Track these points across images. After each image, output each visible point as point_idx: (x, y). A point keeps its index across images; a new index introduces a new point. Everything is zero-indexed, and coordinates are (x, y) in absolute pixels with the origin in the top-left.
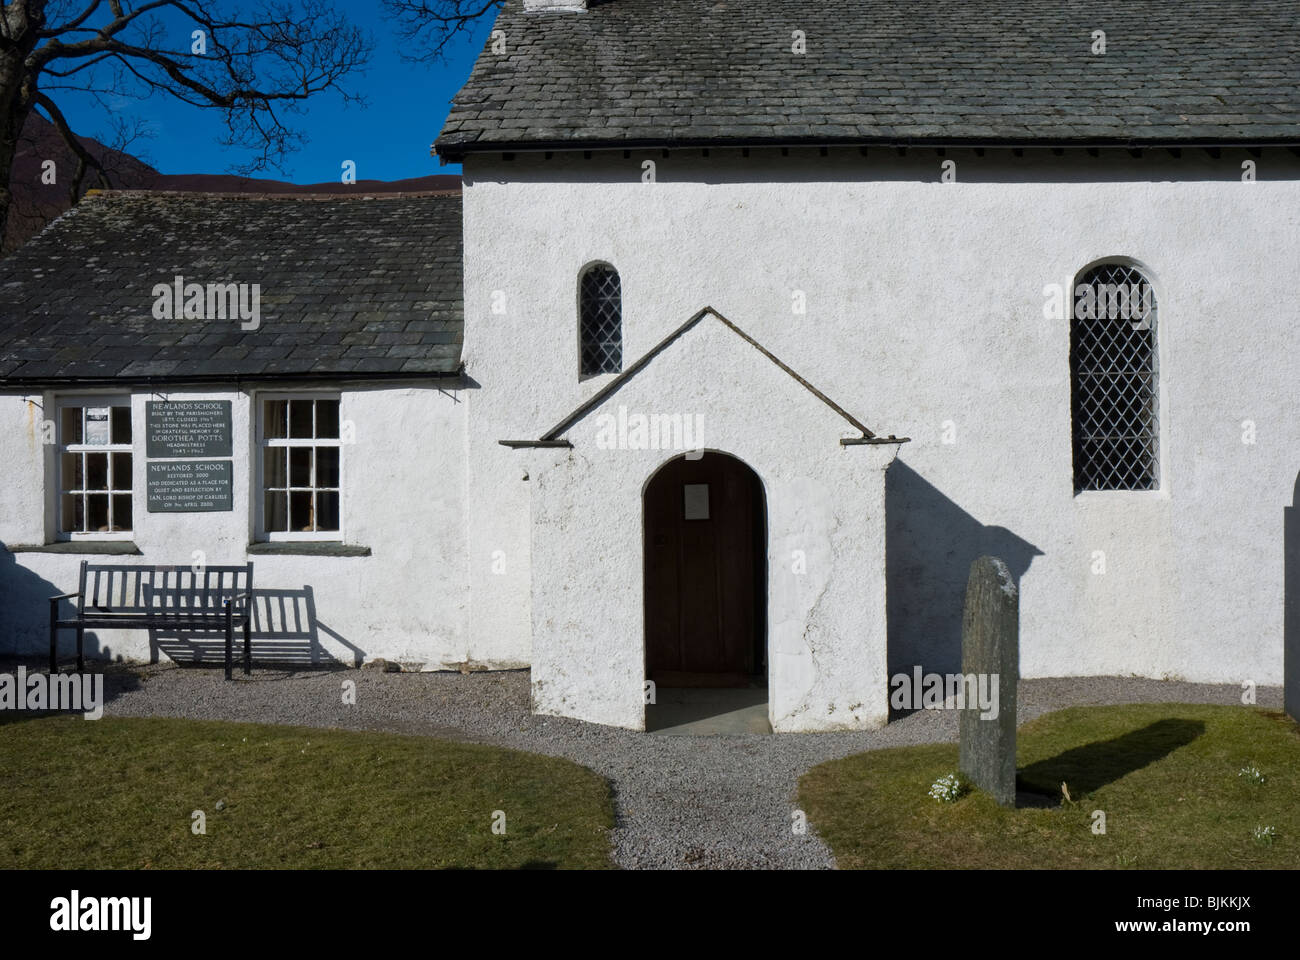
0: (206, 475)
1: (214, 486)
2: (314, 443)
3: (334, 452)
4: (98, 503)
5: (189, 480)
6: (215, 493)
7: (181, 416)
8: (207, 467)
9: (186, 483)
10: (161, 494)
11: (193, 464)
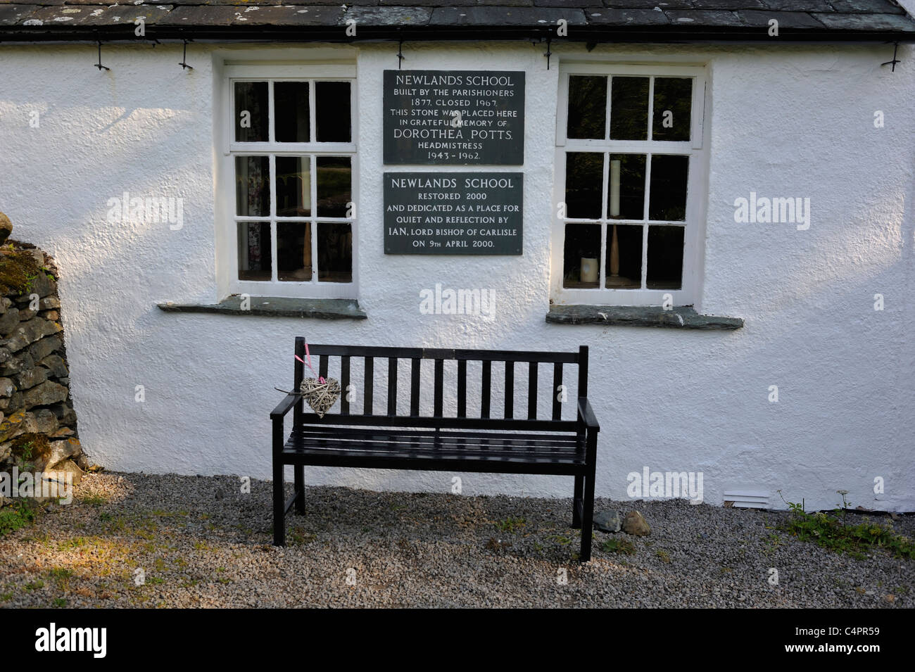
0: (483, 196)
1: (496, 215)
2: (649, 147)
3: (681, 163)
4: (293, 236)
5: (454, 203)
6: (496, 226)
7: (442, 97)
8: (486, 183)
9: (449, 208)
10: (409, 226)
11: (461, 178)
